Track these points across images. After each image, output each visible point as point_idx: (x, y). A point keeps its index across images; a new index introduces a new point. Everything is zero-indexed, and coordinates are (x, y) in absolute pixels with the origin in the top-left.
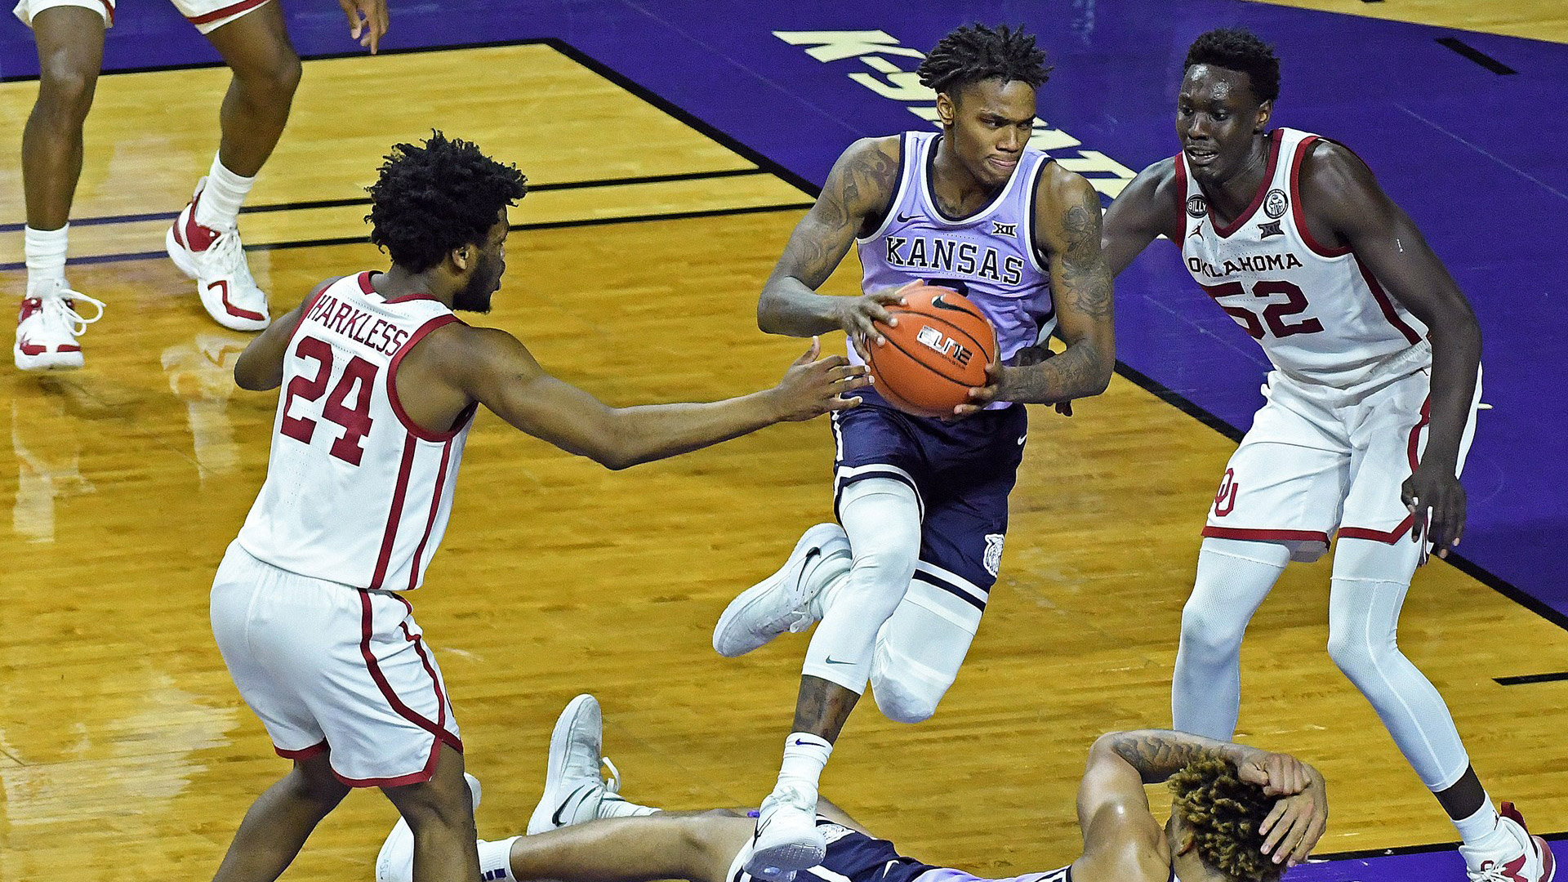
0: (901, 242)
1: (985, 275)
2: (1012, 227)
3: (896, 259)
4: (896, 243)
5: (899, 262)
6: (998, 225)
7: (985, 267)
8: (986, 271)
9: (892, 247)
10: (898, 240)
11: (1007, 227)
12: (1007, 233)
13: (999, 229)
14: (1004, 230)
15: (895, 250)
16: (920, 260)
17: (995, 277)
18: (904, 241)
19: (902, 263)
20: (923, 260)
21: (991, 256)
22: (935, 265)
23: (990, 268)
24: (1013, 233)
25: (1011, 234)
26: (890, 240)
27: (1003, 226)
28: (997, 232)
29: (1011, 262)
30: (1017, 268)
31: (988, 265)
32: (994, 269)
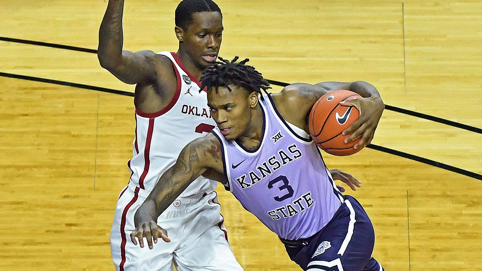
0: (243, 178)
1: (286, 163)
2: (279, 134)
3: (246, 186)
4: (242, 179)
5: (248, 185)
6: (274, 138)
7: (283, 160)
8: (285, 160)
9: (241, 182)
10: (242, 178)
11: (278, 135)
12: (279, 138)
13: (275, 139)
14: (277, 137)
15: (244, 182)
16: (257, 179)
17: (290, 160)
18: (245, 176)
19: (250, 185)
20: (258, 178)
21: (282, 154)
22: (264, 176)
23: (285, 158)
24: (282, 135)
25: (281, 136)
26: (238, 180)
27: (276, 136)
28: (276, 141)
29: (291, 149)
30: (296, 149)
31: (284, 158)
32: (287, 157)
